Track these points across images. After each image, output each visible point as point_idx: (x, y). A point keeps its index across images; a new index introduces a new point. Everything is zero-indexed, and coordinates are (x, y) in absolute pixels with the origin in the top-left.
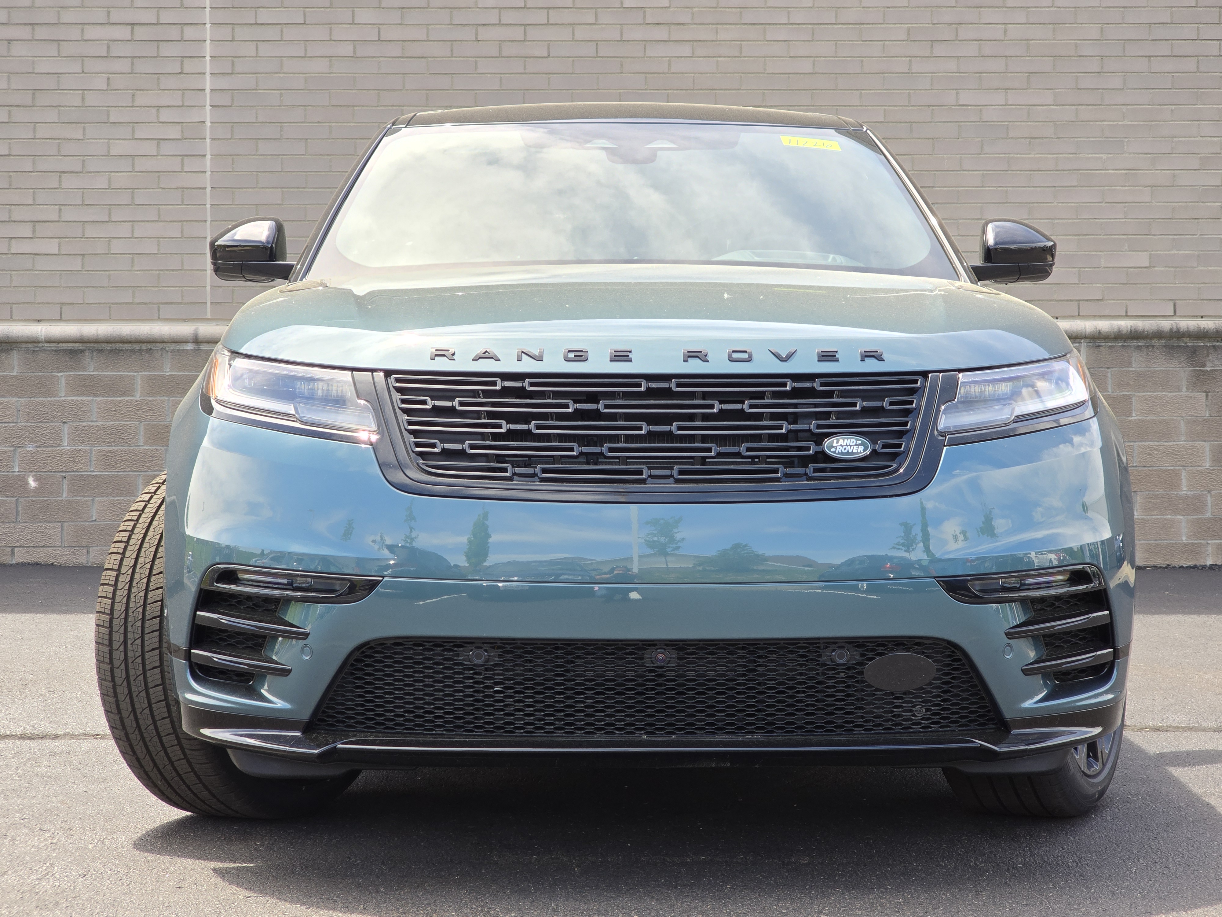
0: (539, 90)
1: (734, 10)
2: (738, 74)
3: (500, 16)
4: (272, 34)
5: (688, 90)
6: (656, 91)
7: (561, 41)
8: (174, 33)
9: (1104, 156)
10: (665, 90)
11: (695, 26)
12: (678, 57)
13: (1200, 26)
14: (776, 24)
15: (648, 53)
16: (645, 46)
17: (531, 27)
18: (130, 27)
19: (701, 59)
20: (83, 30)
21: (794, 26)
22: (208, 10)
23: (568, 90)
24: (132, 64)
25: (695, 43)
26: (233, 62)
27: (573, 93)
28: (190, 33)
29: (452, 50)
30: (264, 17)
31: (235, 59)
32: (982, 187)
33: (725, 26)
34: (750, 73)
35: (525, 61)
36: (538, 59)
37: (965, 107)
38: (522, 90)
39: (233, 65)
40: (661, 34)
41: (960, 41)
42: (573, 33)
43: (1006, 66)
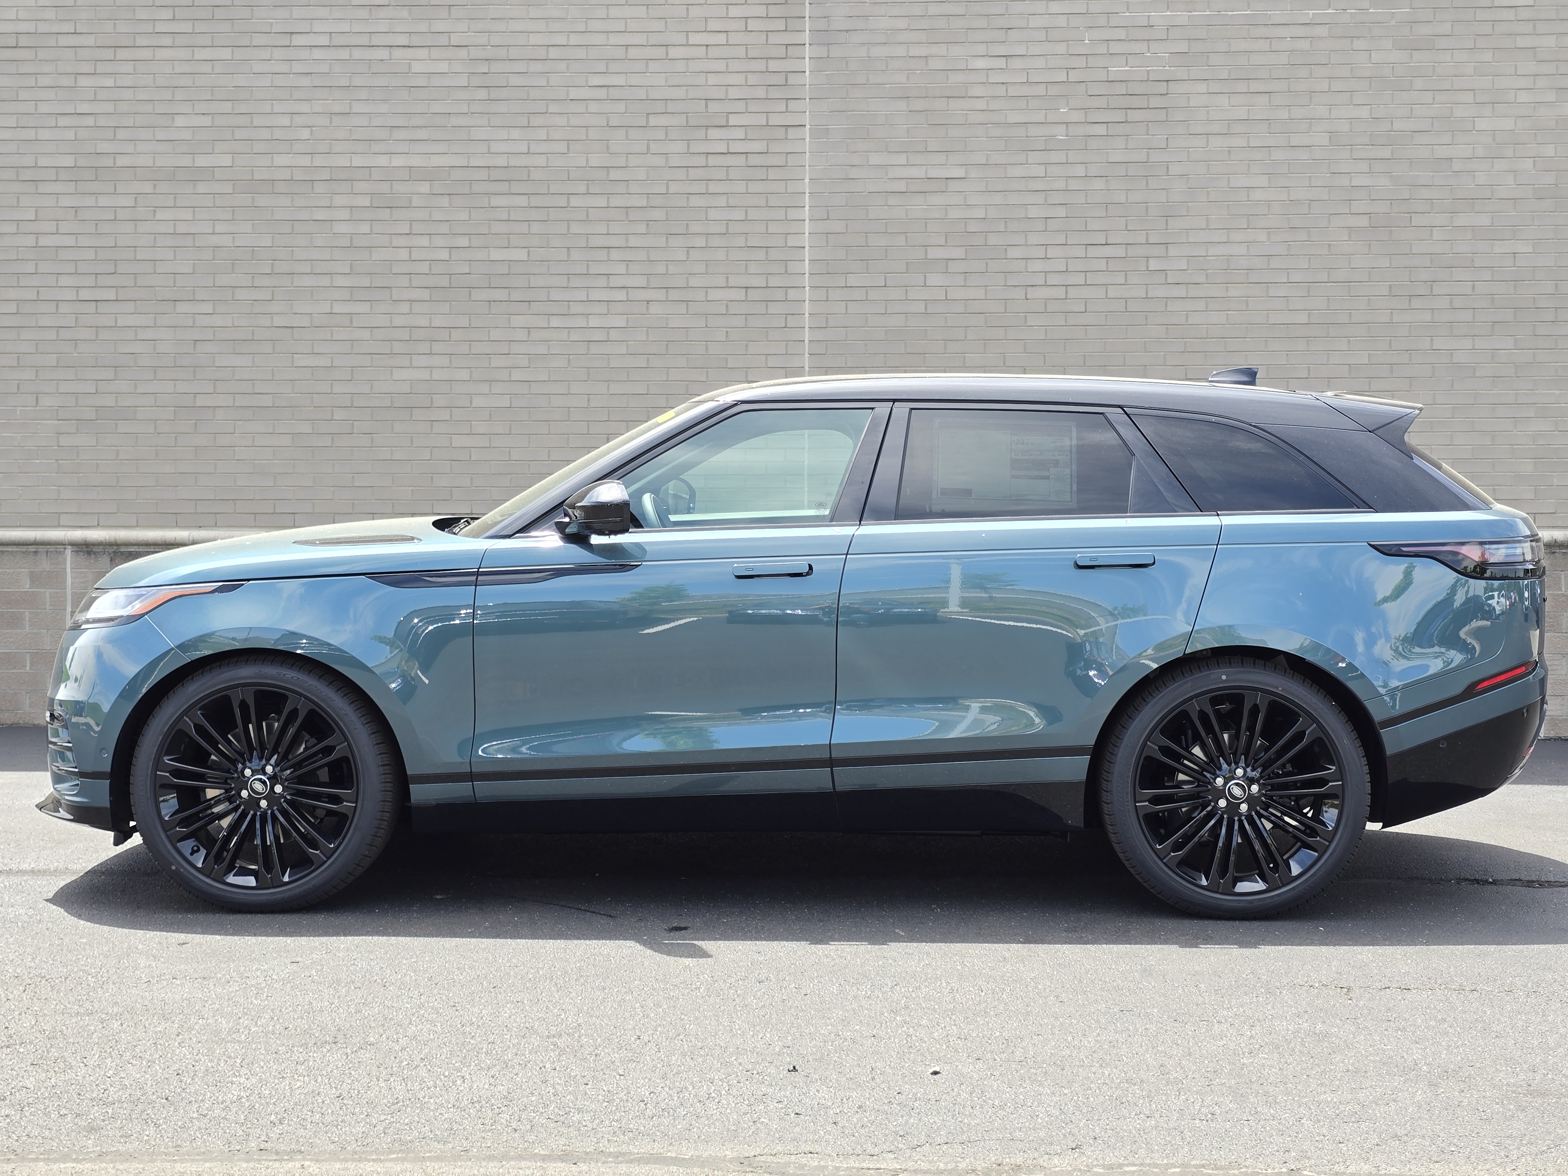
1: (1241, 271)
3: (1046, 279)
4: (859, 294)
5: (1202, 338)
7: (1096, 298)
8: (779, 295)
9: (1557, 392)
11: (1209, 285)
12: (1194, 311)
14: (1278, 283)
15: (1169, 309)
16: (1166, 302)
17: (1071, 287)
18: (744, 290)
19: (1214, 312)
20: (707, 293)
21: (1292, 284)
22: (807, 275)
23: (1102, 339)
24: (746, 320)
25: (1208, 299)
26: (827, 318)
28: (792, 294)
29: (1006, 307)
30: (852, 280)
31: (829, 316)
32: (1453, 418)
33: (1234, 285)
35: (1066, 315)
36: (1077, 314)
37: (1438, 351)
39: (827, 321)
40: (1180, 291)
41: (1434, 295)
42: (1107, 292)
43: (1474, 316)
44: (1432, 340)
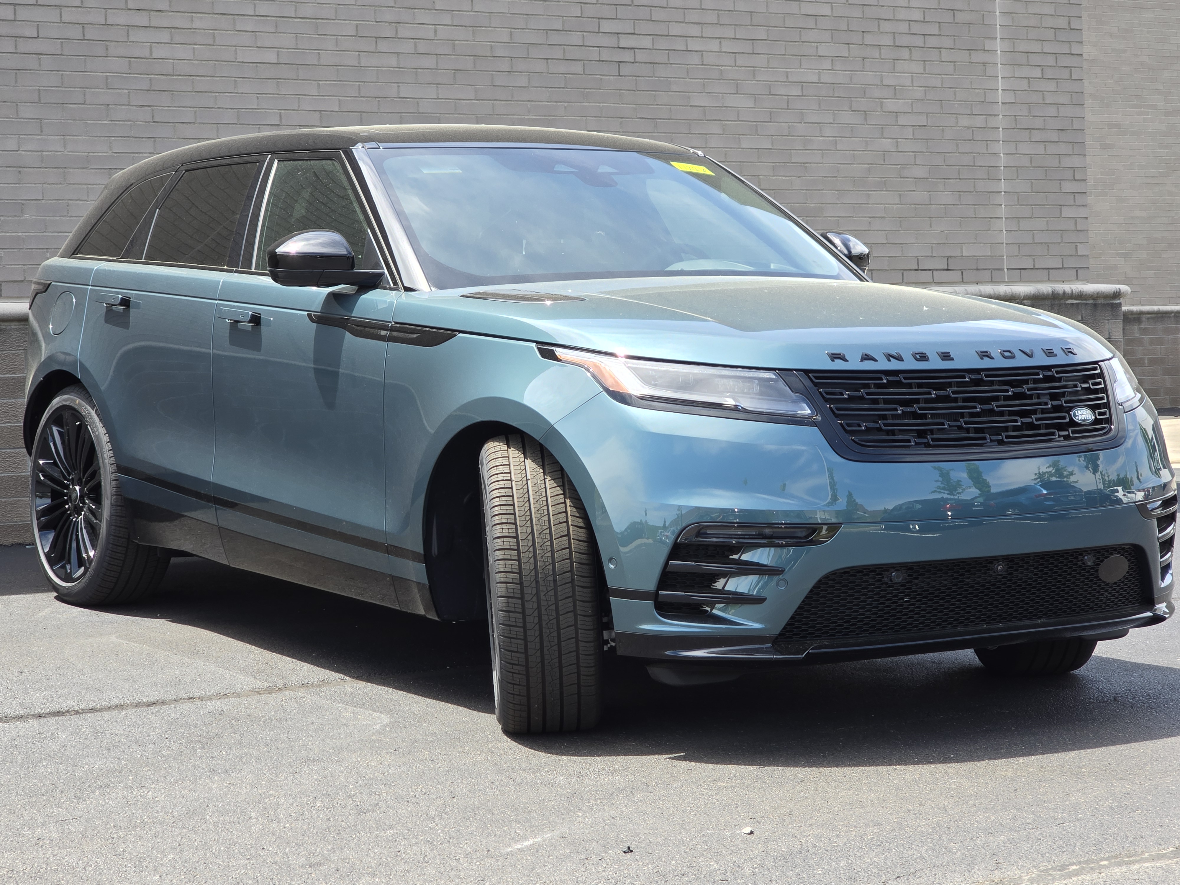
0: (30, 70)
2: (211, 62)
5: (168, 75)
6: (139, 76)
7: (49, 22)
10: (147, 74)
11: (173, 13)
12: (158, 43)
13: (585, 34)
14: (244, 15)
15: (132, 38)
16: (128, 31)
17: (20, 7)
19: (179, 45)
21: (259, 18)
23: (57, 71)
25: (173, 30)
27: (62, 75)
33: (199, 15)
34: (223, 61)
35: (16, 41)
36: (28, 39)
37: (404, 100)
38: (14, 70)
40: (141, 19)
41: (399, 38)
42: (61, 15)
43: (437, 63)
44: (399, 86)
